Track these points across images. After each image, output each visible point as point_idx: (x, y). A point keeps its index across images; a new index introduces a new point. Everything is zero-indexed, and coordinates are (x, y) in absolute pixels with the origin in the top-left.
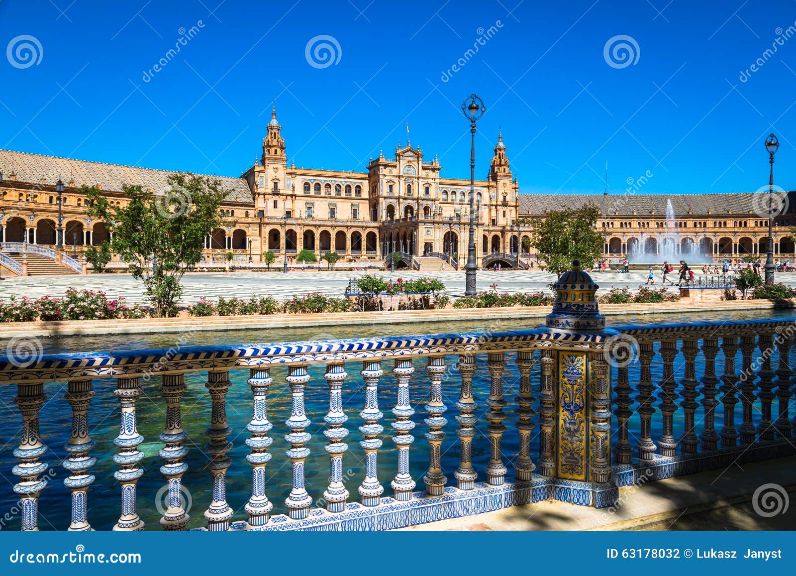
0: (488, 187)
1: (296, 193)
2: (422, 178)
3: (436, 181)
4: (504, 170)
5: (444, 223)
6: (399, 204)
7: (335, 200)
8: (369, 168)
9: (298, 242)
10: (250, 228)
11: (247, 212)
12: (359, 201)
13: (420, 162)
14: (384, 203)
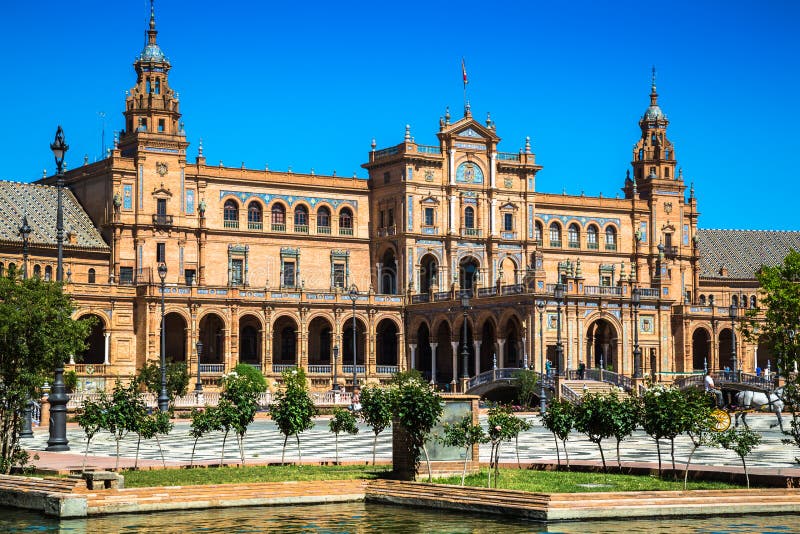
0: (632, 213)
1: (209, 225)
2: (498, 192)
3: (530, 199)
4: (667, 174)
5: (587, 300)
6: (449, 252)
7: (293, 242)
8: (370, 167)
9: (228, 343)
10: (114, 312)
11: (92, 271)
12: (347, 245)
13: (494, 155)
14: (415, 250)
